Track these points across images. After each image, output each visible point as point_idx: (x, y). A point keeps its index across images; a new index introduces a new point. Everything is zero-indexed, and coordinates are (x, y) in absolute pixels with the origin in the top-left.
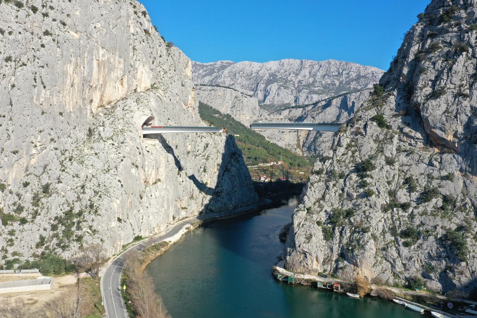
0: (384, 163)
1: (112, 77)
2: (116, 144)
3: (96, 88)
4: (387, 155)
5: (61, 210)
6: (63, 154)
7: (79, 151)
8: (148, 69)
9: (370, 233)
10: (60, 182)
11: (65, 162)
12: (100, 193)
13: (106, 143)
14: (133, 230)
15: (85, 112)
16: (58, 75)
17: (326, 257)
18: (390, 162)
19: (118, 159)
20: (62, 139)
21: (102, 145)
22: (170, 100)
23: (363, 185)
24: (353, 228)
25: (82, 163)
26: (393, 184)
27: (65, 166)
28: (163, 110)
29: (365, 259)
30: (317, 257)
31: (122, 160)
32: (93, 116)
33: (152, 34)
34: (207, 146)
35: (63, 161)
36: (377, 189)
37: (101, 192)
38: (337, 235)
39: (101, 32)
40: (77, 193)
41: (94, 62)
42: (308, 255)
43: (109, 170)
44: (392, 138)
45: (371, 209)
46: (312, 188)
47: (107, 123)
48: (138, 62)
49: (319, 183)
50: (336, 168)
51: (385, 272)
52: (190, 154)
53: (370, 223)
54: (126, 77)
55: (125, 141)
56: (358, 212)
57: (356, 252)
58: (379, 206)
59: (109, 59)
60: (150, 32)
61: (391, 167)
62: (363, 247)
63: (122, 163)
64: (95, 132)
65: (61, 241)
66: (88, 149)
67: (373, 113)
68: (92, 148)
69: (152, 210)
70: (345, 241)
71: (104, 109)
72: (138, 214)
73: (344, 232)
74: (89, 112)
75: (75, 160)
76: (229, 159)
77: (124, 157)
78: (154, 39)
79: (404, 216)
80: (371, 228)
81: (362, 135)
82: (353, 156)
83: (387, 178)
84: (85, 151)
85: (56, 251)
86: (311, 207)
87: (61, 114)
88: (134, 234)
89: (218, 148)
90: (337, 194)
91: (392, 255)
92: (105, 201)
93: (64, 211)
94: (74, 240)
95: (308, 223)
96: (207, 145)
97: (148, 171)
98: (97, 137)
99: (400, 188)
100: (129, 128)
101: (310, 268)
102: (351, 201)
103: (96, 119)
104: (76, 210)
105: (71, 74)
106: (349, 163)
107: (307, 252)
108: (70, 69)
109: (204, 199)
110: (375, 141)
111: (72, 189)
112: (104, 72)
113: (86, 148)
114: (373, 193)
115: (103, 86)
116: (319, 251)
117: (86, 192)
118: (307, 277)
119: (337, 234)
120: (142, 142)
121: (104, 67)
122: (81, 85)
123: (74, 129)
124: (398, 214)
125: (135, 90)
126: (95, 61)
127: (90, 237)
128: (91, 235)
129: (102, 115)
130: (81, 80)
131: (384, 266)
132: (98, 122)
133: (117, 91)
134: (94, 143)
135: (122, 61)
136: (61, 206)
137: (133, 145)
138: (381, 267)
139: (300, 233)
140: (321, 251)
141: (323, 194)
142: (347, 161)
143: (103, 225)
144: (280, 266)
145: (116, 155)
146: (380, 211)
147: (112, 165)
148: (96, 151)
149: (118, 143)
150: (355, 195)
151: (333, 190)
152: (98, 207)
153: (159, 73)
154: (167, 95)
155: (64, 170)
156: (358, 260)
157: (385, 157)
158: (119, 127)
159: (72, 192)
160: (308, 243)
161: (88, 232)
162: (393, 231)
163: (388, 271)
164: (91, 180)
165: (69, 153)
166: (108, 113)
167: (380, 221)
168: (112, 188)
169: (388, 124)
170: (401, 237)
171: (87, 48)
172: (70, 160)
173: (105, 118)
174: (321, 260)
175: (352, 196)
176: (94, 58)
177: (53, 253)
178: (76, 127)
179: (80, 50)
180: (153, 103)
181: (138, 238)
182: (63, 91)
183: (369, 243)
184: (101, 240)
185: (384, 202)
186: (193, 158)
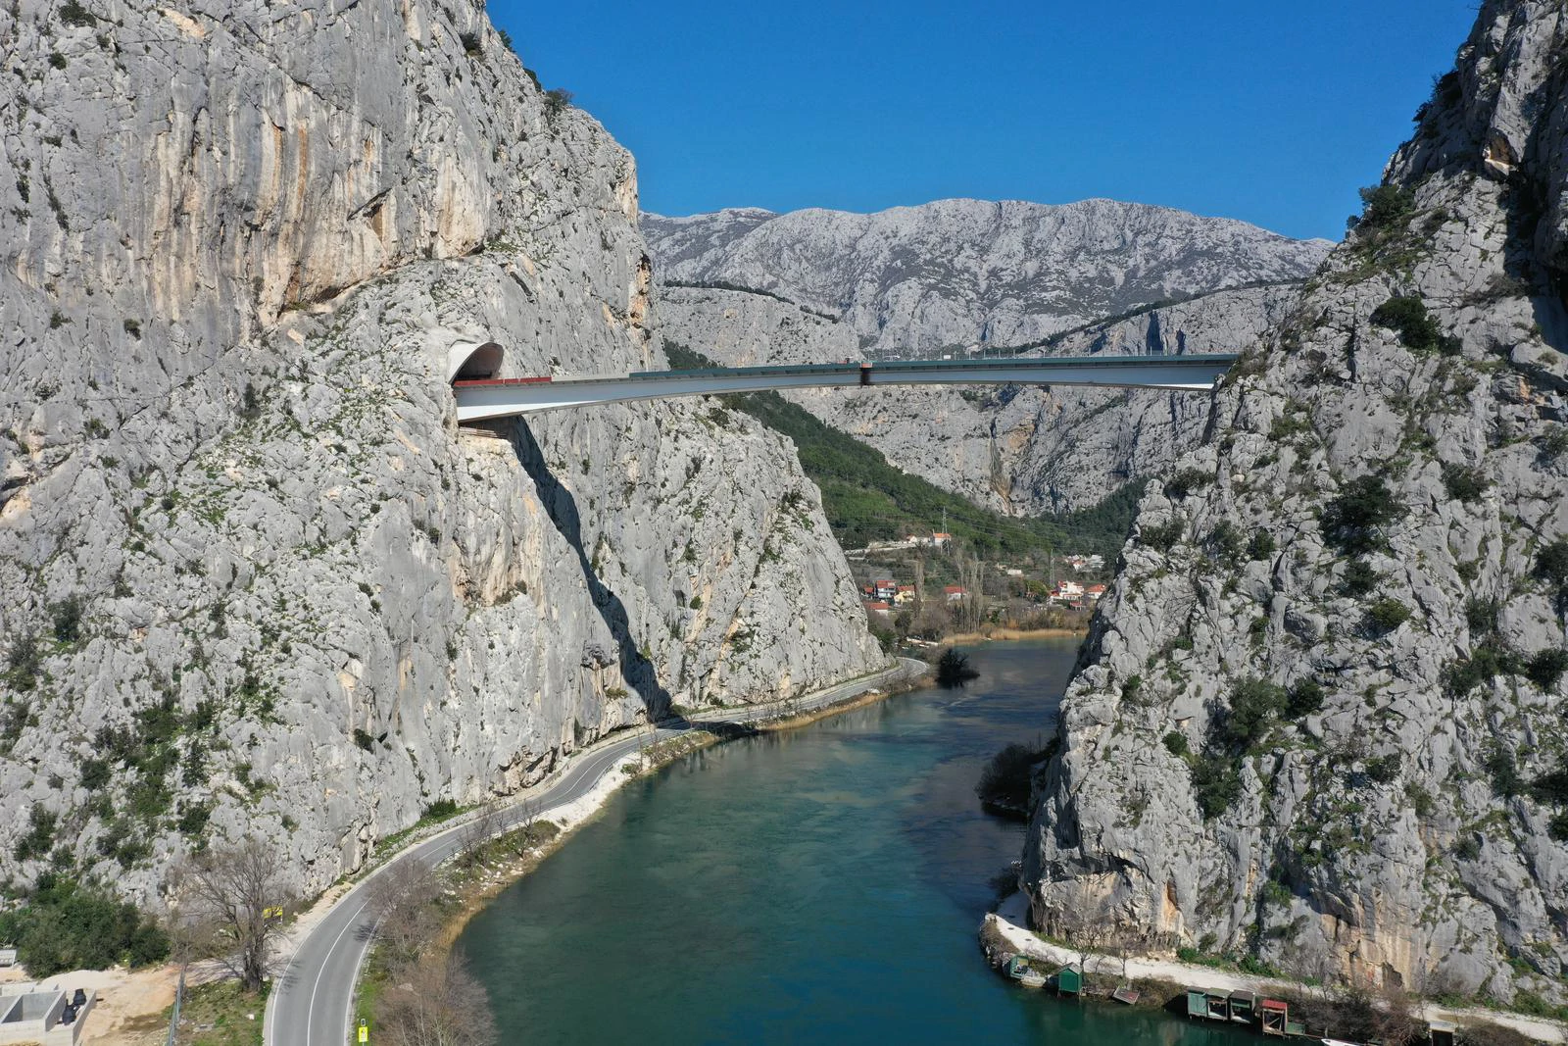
0: (1440, 490)
1: (338, 195)
2: (352, 448)
3: (274, 235)
4: (1448, 456)
5: (127, 702)
6: (136, 482)
7: (203, 473)
8: (474, 177)
9: (1398, 782)
10: (123, 592)
11: (144, 513)
12: (285, 634)
13: (312, 442)
14: (422, 779)
15: (230, 327)
16: (117, 177)
17: (1211, 880)
18: (1464, 486)
19: (360, 505)
20: (135, 424)
21: (293, 448)
22: (561, 294)
23: (1359, 582)
24: (1324, 762)
25: (215, 516)
26: (1484, 574)
27: (147, 531)
28: (535, 325)
29: (1388, 889)
30: (1172, 885)
31: (375, 509)
32: (264, 344)
33: (490, 56)
34: (697, 468)
35: (137, 511)
36: (1415, 596)
37: (288, 629)
38: (1253, 791)
39: (291, 22)
40: (194, 637)
41: (265, 134)
42: (1133, 874)
43: (323, 547)
44: (1465, 388)
45: (1397, 681)
46: (1140, 601)
47: (319, 367)
48: (438, 147)
49: (1166, 580)
50: (1233, 518)
51: (1475, 946)
52: (634, 494)
53: (1396, 739)
54: (393, 200)
55: (389, 435)
56: (1341, 695)
57: (1344, 861)
58: (1433, 673)
59: (323, 127)
60: (484, 44)
61: (1471, 505)
62: (1367, 841)
63: (374, 518)
64: (268, 400)
65: (122, 830)
66: (240, 463)
67: (1376, 292)
68: (256, 461)
69: (494, 699)
70: (1288, 817)
71: (306, 318)
72: (439, 715)
73: (1283, 778)
74: (246, 325)
75: (185, 507)
76: (776, 516)
77: (384, 497)
78: (497, 71)
79: (1542, 709)
80: (1404, 758)
81: (1339, 381)
82: (1300, 468)
83: (1455, 553)
84: (230, 471)
85: (96, 870)
86: (1137, 678)
87: (132, 328)
88: (426, 795)
89: (737, 475)
90: (1244, 625)
91: (1501, 874)
92: (307, 659)
93: (136, 706)
94: (171, 827)
95: (1127, 743)
96: (697, 464)
97: (478, 552)
98: (276, 418)
99: (1516, 591)
100: (404, 388)
101: (1144, 932)
102: (1307, 648)
103: (275, 351)
104: (188, 702)
105: (174, 173)
106: (1288, 494)
107: (1131, 865)
108: (169, 154)
109: (690, 659)
110: (1396, 403)
111: (172, 618)
112: (306, 175)
113: (232, 463)
114: (1405, 614)
115: (303, 227)
116: (1181, 859)
117: (231, 630)
118: (1137, 968)
119: (1254, 786)
120: (451, 440)
121: (305, 156)
122: (211, 219)
123: (184, 386)
124: (1514, 700)
125: (429, 253)
126: (267, 128)
127: (240, 810)
128: (243, 801)
129: (297, 337)
130: (212, 203)
131: (1468, 922)
132: (283, 364)
133: (357, 252)
134: (263, 441)
135: (377, 139)
136: (126, 688)
137: (417, 450)
138: (1453, 924)
139: (1100, 784)
140: (1189, 858)
141: (1183, 622)
142: (1279, 490)
143: (292, 761)
144: (1011, 919)
145: (350, 488)
146: (1439, 690)
147: (338, 526)
148: (271, 472)
149: (360, 445)
150: (1321, 622)
151: (1226, 606)
152: (275, 690)
153: (518, 198)
154: (548, 274)
155: (139, 547)
156: (1355, 898)
157: (1443, 464)
158: (365, 384)
159: (171, 632)
160: (1135, 823)
161: (230, 792)
162: (1501, 772)
163: (1484, 945)
164: (251, 583)
165: (165, 480)
166: (321, 330)
167: (1437, 729)
168: (335, 613)
169: (1446, 334)
170: (1538, 800)
171: (238, 80)
172: (168, 505)
173: (312, 349)
174: (1192, 898)
175: (1310, 626)
176: (266, 118)
177: (85, 877)
178: (196, 381)
179: (207, 83)
180: (496, 303)
181: (441, 811)
182: (141, 240)
183: (1402, 822)
184: (287, 822)
185: (1451, 650)
186: (648, 508)
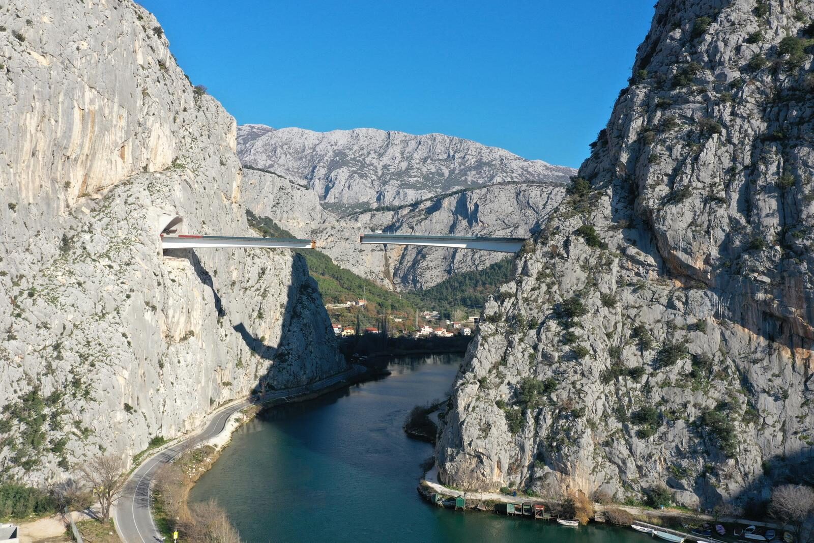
0: (599, 303)
1: (107, 142)
2: (116, 267)
3: (76, 160)
4: (603, 290)
5: (15, 392)
6: (16, 284)
7: (46, 279)
8: (168, 132)
9: (584, 418)
10: (11, 337)
11: (20, 299)
12: (91, 358)
13: (97, 263)
14: (148, 426)
15: (55, 205)
16: (7, 133)
17: (513, 460)
18: (608, 302)
19: (121, 294)
20: (14, 255)
21: (89, 267)
22: (205, 188)
23: (569, 339)
24: (557, 411)
25: (54, 300)
26: (615, 337)
27: (22, 307)
28: (195, 205)
29: (580, 460)
30: (499, 462)
31: (128, 297)
32: (70, 214)
33: (171, 69)
34: (263, 273)
35: (16, 297)
36: (591, 345)
37: (92, 355)
38: (530, 423)
39: (88, 58)
40: (46, 359)
41: (75, 112)
42: (485, 459)
43: (104, 315)
44: (609, 263)
45: (584, 378)
46: (486, 346)
47: (98, 227)
48: (152, 118)
49: (496, 337)
50: (523, 312)
51: (611, 481)
52: (236, 286)
53: (584, 401)
54: (131, 144)
55: (133, 261)
56: (564, 384)
57: (565, 450)
58: (597, 375)
59: (101, 108)
60: (167, 65)
61: (611, 309)
62: (576, 442)
63: (129, 301)
64: (74, 242)
65: (21, 454)
66: (64, 274)
67: (576, 222)
68: (71, 273)
69: (180, 387)
70: (544, 433)
71: (89, 201)
72: (157, 396)
73: (541, 417)
74: (62, 204)
75: (40, 295)
76: (298, 296)
77: (132, 290)
78: (174, 78)
79: (635, 389)
80: (587, 409)
81: (562, 258)
82: (548, 292)
83: (605, 328)
84: (59, 278)
85: (11, 472)
86: (485, 377)
87: (12, 206)
88: (150, 434)
89: (281, 276)
90: (526, 355)
91: (620, 453)
92: (103, 371)
93: (20, 394)
94: (47, 450)
95: (482, 405)
96: (263, 271)
97: (174, 317)
98: (79, 252)
99: (626, 344)
100: (140, 237)
101: (488, 482)
102: (550, 365)
103: (76, 218)
104: (46, 391)
105: (33, 132)
106: (544, 303)
107: (483, 454)
108: (31, 122)
109: (259, 367)
110: (583, 268)
111: (35, 351)
112: (93, 132)
113: (60, 274)
114: (587, 352)
115: (90, 157)
116: (503, 452)
117: (65, 356)
118: (486, 496)
119: (531, 421)
120: (161, 263)
121: (93, 122)
122: (49, 153)
123: (36, 236)
124: (625, 386)
125: (145, 168)
126: (76, 110)
127: (80, 442)
128: (80, 438)
129: (87, 211)
130: (49, 144)
131: (608, 472)
132: (80, 225)
133: (114, 168)
134: (74, 263)
135: (125, 115)
136: (15, 384)
137: (147, 268)
138: (603, 473)
139: (471, 421)
140: (506, 451)
141: (503, 355)
142: (540, 300)
143: (101, 419)
144: (431, 480)
145: (116, 287)
146: (598, 381)
147: (110, 306)
148: (79, 279)
149: (120, 265)
150: (556, 355)
151: (520, 348)
152: (90, 385)
153: (183, 140)
154: (199, 179)
155: (19, 315)
156: (569, 464)
157: (601, 293)
158: (120, 234)
159: (35, 357)
160: (485, 437)
161: (74, 434)
162: (619, 413)
163: (614, 480)
164: (72, 333)
165: (28, 282)
166: (97, 208)
167: (599, 398)
168: (115, 348)
169: (602, 241)
170: (633, 423)
171: (64, 87)
172: (31, 295)
173: (94, 217)
174: (506, 466)
175: (551, 357)
176: (76, 104)
177: (5, 477)
178: (41, 233)
179: (50, 87)
180: (178, 193)
181: (157, 442)
182: (17, 164)
183: (586, 434)
184: (101, 448)
185: (604, 366)
186: (241, 293)
